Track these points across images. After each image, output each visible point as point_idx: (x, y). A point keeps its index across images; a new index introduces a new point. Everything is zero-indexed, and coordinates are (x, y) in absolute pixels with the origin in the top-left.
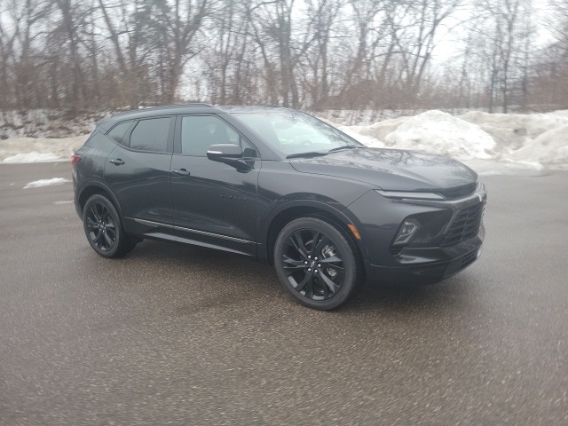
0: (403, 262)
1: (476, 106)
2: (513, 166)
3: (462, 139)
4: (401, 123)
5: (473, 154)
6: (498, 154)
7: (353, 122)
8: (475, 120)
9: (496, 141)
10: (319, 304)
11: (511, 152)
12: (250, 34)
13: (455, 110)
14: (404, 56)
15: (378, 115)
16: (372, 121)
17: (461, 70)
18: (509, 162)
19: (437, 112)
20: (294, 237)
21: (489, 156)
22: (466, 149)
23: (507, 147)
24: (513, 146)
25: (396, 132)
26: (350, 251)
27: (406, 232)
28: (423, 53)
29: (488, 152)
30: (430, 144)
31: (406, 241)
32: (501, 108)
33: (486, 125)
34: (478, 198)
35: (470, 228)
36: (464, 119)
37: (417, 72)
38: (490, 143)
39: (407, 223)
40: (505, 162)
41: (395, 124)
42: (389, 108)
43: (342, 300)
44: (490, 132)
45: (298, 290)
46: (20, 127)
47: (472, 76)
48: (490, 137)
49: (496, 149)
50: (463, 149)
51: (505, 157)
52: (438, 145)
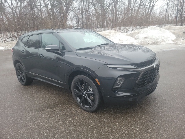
0: (118, 95)
1: (171, 23)
2: (182, 46)
3: (163, 36)
4: (140, 31)
5: (167, 42)
6: (177, 41)
7: (126, 31)
8: (168, 29)
9: (176, 37)
10: (87, 110)
11: (182, 41)
12: (91, 2)
13: (163, 25)
14: (145, 7)
15: (135, 28)
16: (132, 30)
17: (166, 10)
18: (180, 44)
19: (154, 27)
20: (77, 82)
21: (173, 42)
22: (164, 40)
23: (180, 39)
24: (183, 38)
25: (139, 34)
26: (97, 89)
27: (119, 82)
28: (151, 5)
29: (173, 41)
30: (151, 38)
31: (119, 86)
32: (180, 24)
33: (173, 31)
34: (153, 66)
35: (151, 78)
36: (164, 29)
37: (149, 12)
38: (174, 37)
39: (119, 79)
40: (179, 44)
41: (139, 31)
42: (139, 25)
43: (95, 108)
44: (174, 33)
45: (80, 103)
46: (17, 37)
47: (170, 13)
48: (174, 35)
49: (176, 40)
50: (163, 40)
51: (179, 42)
52: (154, 39)
